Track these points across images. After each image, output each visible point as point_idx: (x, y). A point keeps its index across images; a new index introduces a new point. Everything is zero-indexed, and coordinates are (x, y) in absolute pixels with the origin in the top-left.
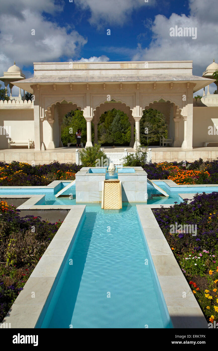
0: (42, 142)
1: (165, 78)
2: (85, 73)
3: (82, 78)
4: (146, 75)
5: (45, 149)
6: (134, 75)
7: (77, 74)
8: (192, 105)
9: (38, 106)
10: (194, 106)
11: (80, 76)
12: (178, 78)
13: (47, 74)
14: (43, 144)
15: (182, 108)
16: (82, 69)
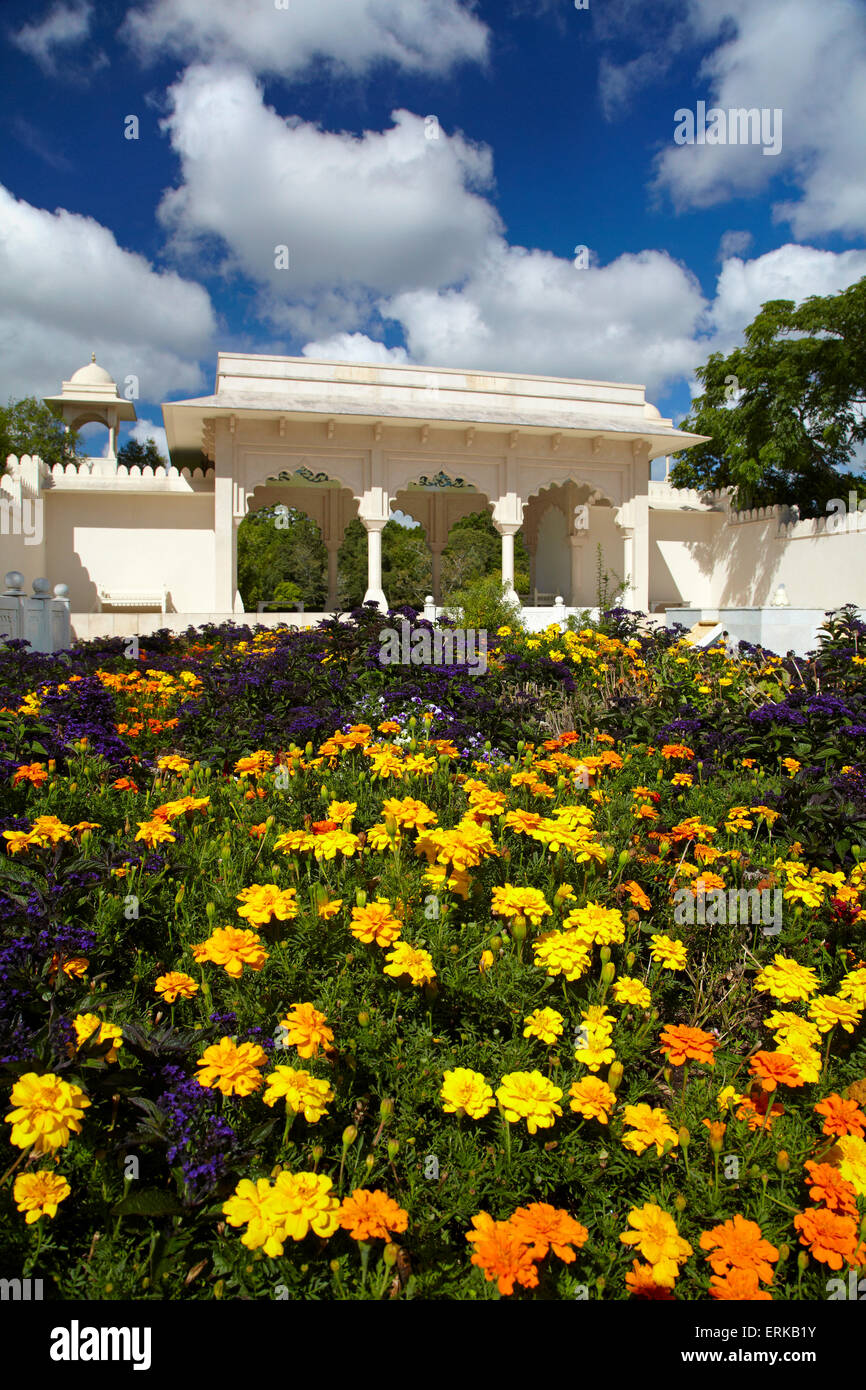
0: (235, 586)
2: (371, 392)
3: (361, 405)
4: (533, 413)
6: (502, 410)
7: (346, 395)
9: (229, 481)
11: (356, 399)
14: (238, 594)
15: (621, 506)
16: (360, 380)
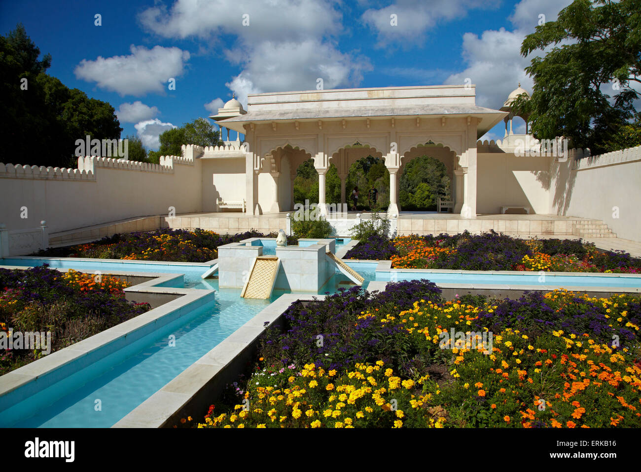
0: (256, 202)
1: (432, 110)
2: (318, 105)
3: (312, 113)
4: (405, 107)
5: (261, 213)
6: (387, 107)
7: (306, 108)
8: (476, 149)
9: (252, 153)
10: (478, 152)
11: (310, 109)
12: (452, 110)
13: (264, 109)
14: (257, 205)
15: (461, 155)
16: (312, 100)
